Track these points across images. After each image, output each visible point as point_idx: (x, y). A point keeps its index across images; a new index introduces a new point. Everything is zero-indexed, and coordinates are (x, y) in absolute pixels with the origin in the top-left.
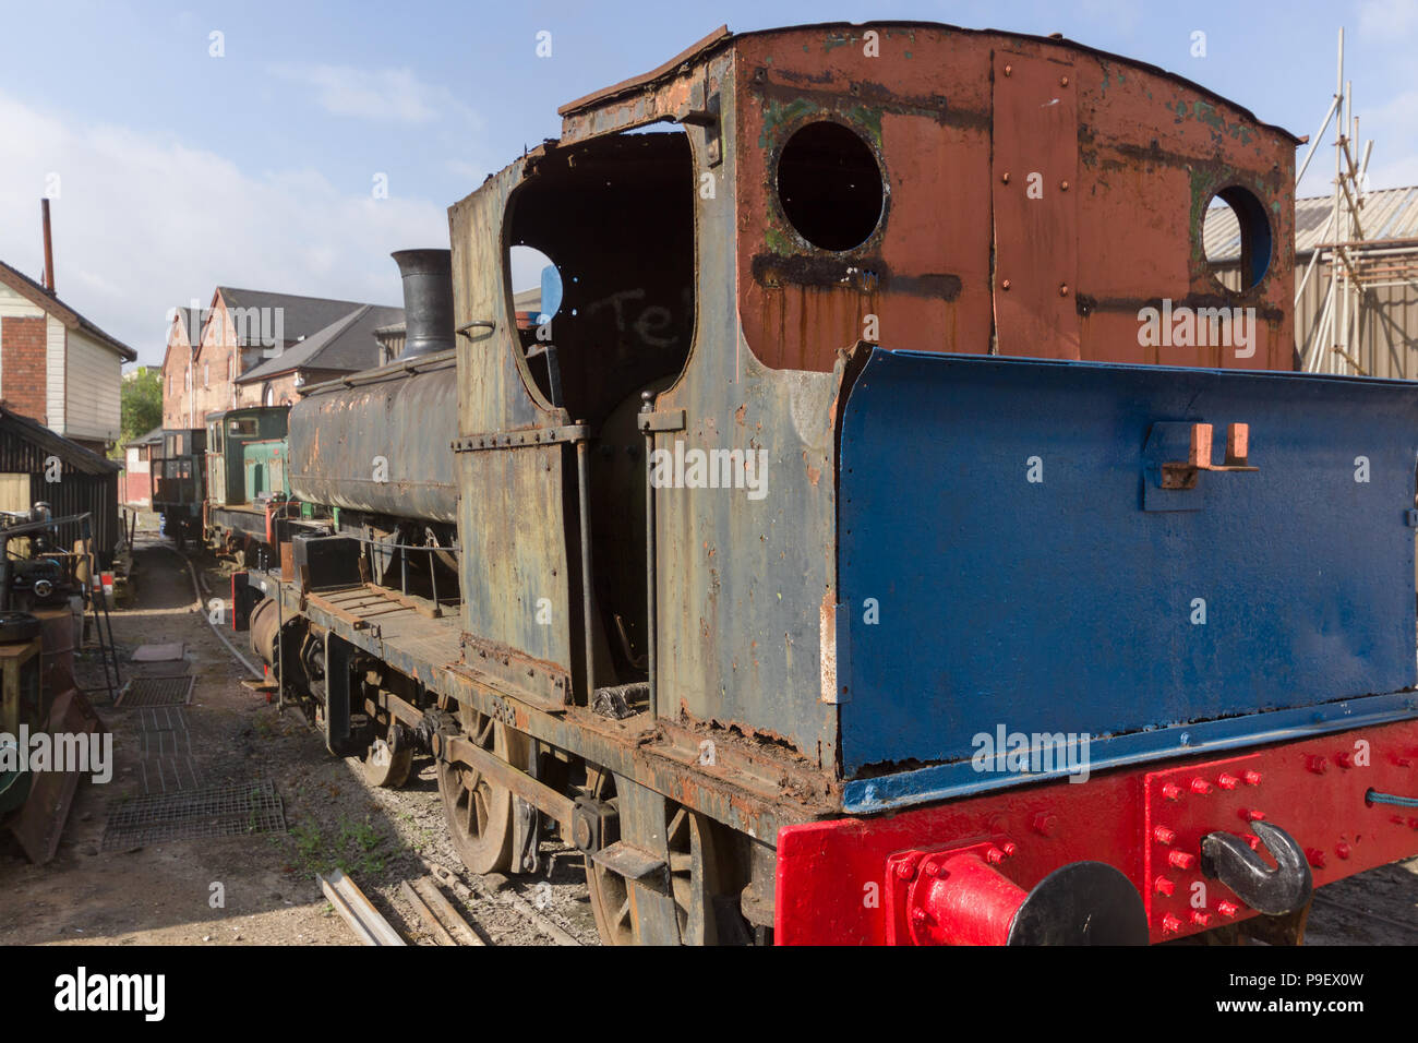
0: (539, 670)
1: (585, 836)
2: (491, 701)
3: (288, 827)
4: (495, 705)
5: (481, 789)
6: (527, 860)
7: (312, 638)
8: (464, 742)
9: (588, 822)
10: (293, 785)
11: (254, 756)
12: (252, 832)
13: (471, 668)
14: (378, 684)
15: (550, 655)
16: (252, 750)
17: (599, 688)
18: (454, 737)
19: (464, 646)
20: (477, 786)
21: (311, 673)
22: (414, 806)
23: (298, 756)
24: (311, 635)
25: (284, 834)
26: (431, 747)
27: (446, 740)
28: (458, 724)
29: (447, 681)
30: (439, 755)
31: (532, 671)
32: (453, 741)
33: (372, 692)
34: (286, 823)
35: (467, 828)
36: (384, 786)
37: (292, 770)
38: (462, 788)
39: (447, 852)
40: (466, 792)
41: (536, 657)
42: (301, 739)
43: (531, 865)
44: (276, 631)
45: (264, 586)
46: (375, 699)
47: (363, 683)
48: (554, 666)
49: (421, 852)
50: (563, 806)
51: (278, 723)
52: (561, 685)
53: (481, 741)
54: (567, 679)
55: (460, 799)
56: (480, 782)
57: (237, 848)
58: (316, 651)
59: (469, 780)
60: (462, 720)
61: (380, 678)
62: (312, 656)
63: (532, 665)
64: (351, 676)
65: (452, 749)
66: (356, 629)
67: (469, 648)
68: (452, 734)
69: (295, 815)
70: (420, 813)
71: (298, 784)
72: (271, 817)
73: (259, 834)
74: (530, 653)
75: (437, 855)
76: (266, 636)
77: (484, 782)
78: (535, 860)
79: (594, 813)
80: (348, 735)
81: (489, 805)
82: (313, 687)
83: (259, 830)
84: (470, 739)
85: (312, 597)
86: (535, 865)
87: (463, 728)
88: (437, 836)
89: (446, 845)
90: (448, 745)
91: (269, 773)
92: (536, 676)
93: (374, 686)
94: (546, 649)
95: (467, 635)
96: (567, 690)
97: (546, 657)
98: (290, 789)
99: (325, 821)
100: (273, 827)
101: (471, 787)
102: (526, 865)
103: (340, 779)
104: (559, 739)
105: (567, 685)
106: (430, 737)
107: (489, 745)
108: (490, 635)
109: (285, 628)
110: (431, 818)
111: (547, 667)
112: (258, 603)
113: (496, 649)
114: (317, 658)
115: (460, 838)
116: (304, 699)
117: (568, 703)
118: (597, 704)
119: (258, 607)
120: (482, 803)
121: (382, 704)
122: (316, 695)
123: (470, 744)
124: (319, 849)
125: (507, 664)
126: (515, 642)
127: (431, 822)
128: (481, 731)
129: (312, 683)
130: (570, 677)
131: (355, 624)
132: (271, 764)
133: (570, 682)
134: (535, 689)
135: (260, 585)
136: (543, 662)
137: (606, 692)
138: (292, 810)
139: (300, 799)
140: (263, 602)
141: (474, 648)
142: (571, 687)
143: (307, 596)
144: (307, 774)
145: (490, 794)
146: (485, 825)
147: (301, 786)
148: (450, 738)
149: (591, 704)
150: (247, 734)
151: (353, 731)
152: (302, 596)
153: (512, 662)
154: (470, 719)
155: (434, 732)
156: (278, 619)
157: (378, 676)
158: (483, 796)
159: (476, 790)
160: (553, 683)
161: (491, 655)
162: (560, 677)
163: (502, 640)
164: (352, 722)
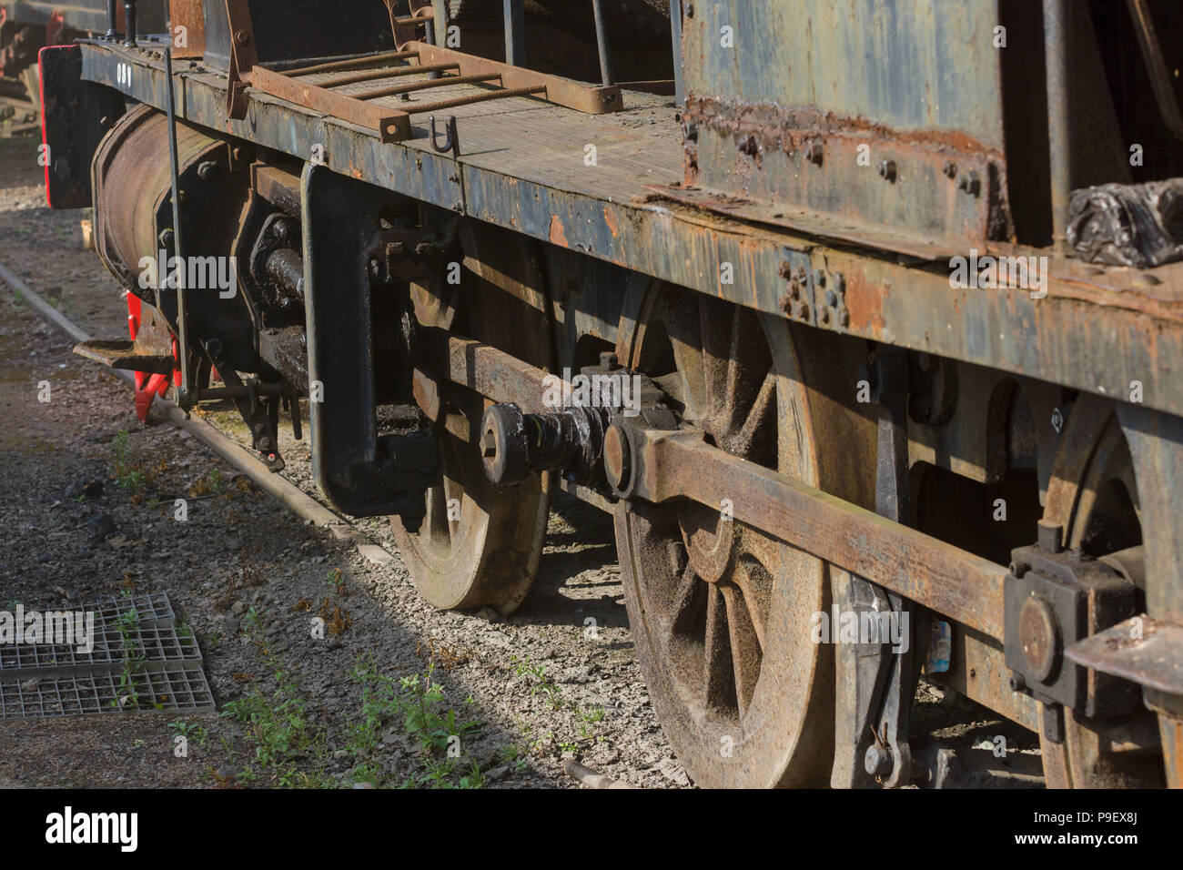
0: (912, 160)
1: (1042, 646)
2: (774, 267)
3: (219, 701)
4: (787, 275)
5: (742, 577)
6: (873, 755)
7: (262, 208)
8: (691, 444)
9: (1051, 609)
10: (225, 607)
11: (117, 542)
12: (128, 708)
13: (716, 192)
14: (445, 324)
15: (943, 113)
16: (110, 527)
17: (1084, 186)
18: (662, 434)
19: (693, 137)
20: (730, 569)
21: (261, 307)
22: (553, 656)
23: (233, 544)
24: (259, 200)
25: (212, 715)
26: (601, 462)
27: (641, 442)
28: (675, 406)
29: (649, 240)
30: (623, 486)
31: (891, 164)
32: (661, 442)
33: (431, 350)
34: (215, 692)
35: (704, 693)
36: (468, 607)
37: (218, 573)
38: (687, 581)
39: (650, 759)
40: (700, 586)
41: (904, 125)
42: (238, 506)
43: (885, 767)
44: (164, 188)
45: (124, 76)
46: (438, 368)
47: (405, 320)
48: (958, 142)
49: (579, 758)
50: (979, 580)
51: (172, 469)
52: (975, 187)
53: (741, 441)
54: (992, 170)
55: (682, 613)
56: (738, 555)
57: (91, 739)
58: (273, 243)
59: (708, 553)
60: (684, 395)
61: (451, 312)
62: (263, 257)
63: (892, 149)
64: (374, 290)
65: (660, 463)
66: (387, 138)
67: (709, 138)
68: (657, 426)
69: (235, 673)
70: (570, 672)
71: (238, 605)
72: (172, 676)
73: (146, 713)
74: (884, 118)
75: (621, 766)
76: (135, 211)
77: (749, 558)
78: (896, 752)
79: (1066, 583)
80: (370, 456)
81: (765, 617)
82: (270, 345)
83: (145, 703)
84: (709, 439)
85: (260, 79)
86: (898, 766)
87: (689, 413)
88: (619, 723)
89: (644, 745)
90: (648, 453)
91: (160, 579)
92: (902, 177)
93: (435, 332)
94: (931, 98)
95: (702, 104)
96: (994, 200)
97: (930, 121)
98: (220, 617)
99: (316, 688)
100: (179, 699)
101: (711, 574)
102: (871, 766)
103: (347, 595)
104: (971, 339)
105: (994, 186)
106: (596, 438)
107: (764, 450)
108: (768, 90)
109: (187, 180)
110: (600, 684)
111: (934, 148)
112: (110, 124)
113: (787, 127)
114: (277, 262)
115: (684, 718)
116: (244, 376)
117: (997, 234)
118: (1080, 230)
119: (111, 136)
120: (744, 618)
121: (459, 374)
122: (275, 364)
123: (709, 449)
124: (304, 747)
125: (818, 159)
126: (839, 97)
127: (600, 692)
128: (739, 419)
129: (264, 333)
130: (1001, 163)
131: (385, 123)
132: (165, 560)
133: (1003, 178)
134: (901, 216)
135: (113, 74)
136: (920, 137)
137: (1106, 197)
138: (226, 664)
139: (246, 639)
140: (124, 122)
141: (724, 133)
142: (1004, 192)
143: (246, 78)
144: (259, 583)
145: (769, 591)
146: (753, 676)
147: (246, 609)
148: (652, 435)
149: (1063, 232)
150: (94, 492)
151: (383, 445)
152: (234, 77)
153: (833, 152)
154: (708, 386)
155: (606, 425)
156: (168, 159)
157: (443, 307)
158: (748, 598)
159: (726, 580)
160: (951, 187)
161: (773, 146)
162: (974, 167)
163: (803, 97)
164: (378, 423)
